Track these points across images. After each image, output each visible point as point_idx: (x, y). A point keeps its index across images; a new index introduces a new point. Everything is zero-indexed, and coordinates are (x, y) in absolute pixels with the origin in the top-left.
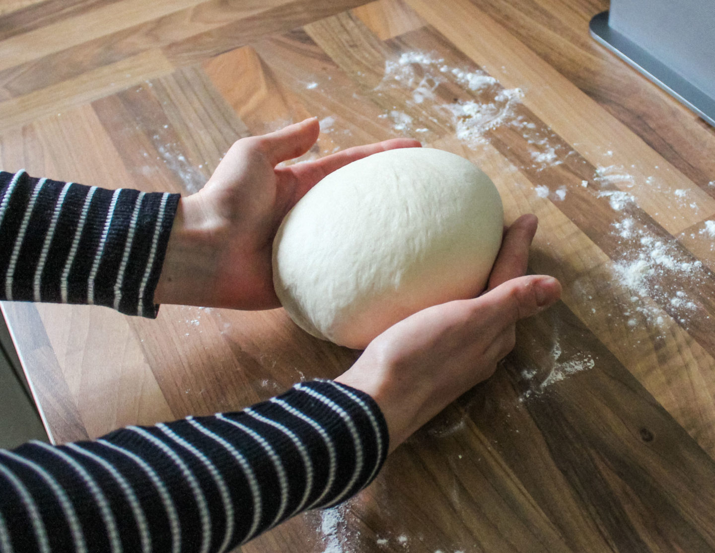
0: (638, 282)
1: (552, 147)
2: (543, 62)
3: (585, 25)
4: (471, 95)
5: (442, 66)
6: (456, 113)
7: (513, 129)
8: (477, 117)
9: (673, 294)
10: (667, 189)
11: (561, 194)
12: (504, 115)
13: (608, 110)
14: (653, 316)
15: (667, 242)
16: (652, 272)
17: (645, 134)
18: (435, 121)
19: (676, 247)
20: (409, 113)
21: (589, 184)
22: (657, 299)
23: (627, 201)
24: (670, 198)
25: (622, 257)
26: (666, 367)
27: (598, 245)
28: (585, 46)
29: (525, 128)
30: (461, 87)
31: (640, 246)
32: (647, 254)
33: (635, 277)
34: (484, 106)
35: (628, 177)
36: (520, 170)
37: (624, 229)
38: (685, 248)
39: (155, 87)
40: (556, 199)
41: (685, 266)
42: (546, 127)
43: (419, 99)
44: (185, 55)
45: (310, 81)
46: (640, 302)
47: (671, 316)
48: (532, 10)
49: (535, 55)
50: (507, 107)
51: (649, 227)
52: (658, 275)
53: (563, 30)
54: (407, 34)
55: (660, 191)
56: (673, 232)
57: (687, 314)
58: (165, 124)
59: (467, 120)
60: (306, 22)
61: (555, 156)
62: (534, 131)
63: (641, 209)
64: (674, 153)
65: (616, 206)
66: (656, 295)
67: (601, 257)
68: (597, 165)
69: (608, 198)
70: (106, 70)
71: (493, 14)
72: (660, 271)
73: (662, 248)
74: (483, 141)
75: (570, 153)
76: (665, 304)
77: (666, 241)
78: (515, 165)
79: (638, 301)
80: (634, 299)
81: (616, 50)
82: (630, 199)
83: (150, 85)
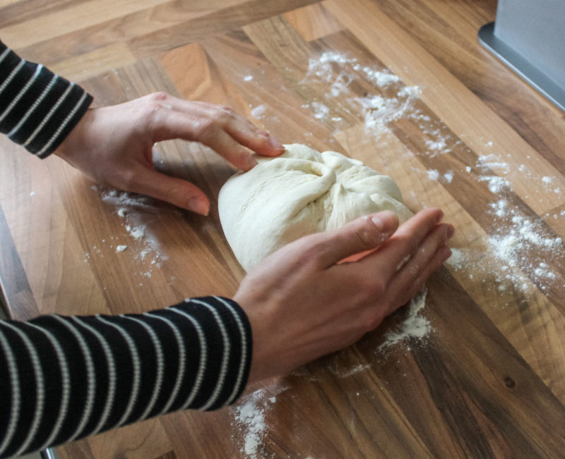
0: (508, 254)
1: (443, 137)
2: (439, 64)
3: (475, 33)
4: (378, 91)
5: (355, 65)
6: (365, 106)
7: (411, 121)
8: (382, 109)
9: (536, 265)
10: (536, 176)
11: (449, 177)
12: (405, 108)
13: (490, 107)
14: (520, 283)
16: (520, 246)
17: (520, 129)
18: (348, 111)
19: (541, 225)
20: (326, 104)
21: (472, 170)
22: (523, 269)
23: (503, 185)
24: (538, 183)
25: (496, 232)
26: (528, 326)
27: (477, 221)
28: (474, 51)
29: (421, 120)
30: (370, 83)
31: (512, 224)
32: (517, 231)
33: (506, 250)
34: (389, 100)
35: (504, 164)
36: (416, 156)
37: (499, 209)
38: (548, 226)
39: (120, 75)
40: (444, 182)
41: (548, 242)
42: (438, 120)
43: (335, 93)
44: (146, 48)
45: (247, 75)
46: (509, 271)
47: (535, 283)
48: (431, 19)
49: (433, 59)
50: (408, 101)
51: (520, 208)
52: (525, 249)
53: (456, 37)
54: (328, 36)
55: (530, 177)
56: (539, 212)
57: (547, 282)
59: (374, 112)
60: (245, 23)
61: (445, 145)
62: (429, 123)
63: (514, 192)
64: (543, 145)
65: (493, 189)
66: (523, 265)
67: (478, 232)
68: (480, 153)
69: (487, 182)
70: (80, 59)
71: (398, 21)
72: (527, 245)
73: (529, 226)
74: (387, 130)
75: (458, 143)
76: (530, 273)
77: (533, 220)
78: (412, 151)
79: (508, 269)
80: (505, 268)
81: (499, 56)
82: (505, 184)
83: (116, 73)
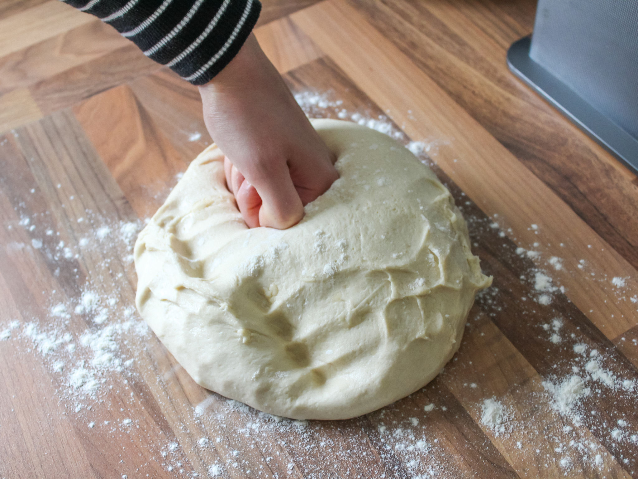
0: (571, 406)
3: (502, 54)
5: (340, 111)
9: (613, 424)
10: (603, 277)
13: (530, 168)
14: (591, 453)
15: (605, 350)
16: (587, 392)
17: (574, 200)
19: (614, 357)
22: (594, 430)
23: (556, 293)
24: (606, 288)
25: (551, 370)
27: (522, 353)
28: (500, 81)
31: (573, 356)
32: (581, 367)
33: (567, 400)
37: (554, 332)
38: (626, 358)
39: (21, 139)
41: (628, 384)
42: (460, 191)
44: (56, 96)
45: (193, 133)
46: (574, 434)
47: (613, 454)
48: (441, 35)
49: (446, 95)
51: (583, 330)
52: (595, 397)
53: (477, 62)
54: (300, 68)
55: (594, 279)
56: (611, 336)
57: (631, 451)
58: (31, 187)
63: (572, 303)
64: (608, 226)
65: (543, 300)
66: (594, 424)
67: (526, 370)
68: (517, 243)
71: (398, 40)
72: (597, 391)
73: (599, 358)
76: (604, 436)
77: (603, 348)
79: (572, 431)
80: (567, 429)
81: (539, 89)
82: (559, 291)
83: (16, 136)
